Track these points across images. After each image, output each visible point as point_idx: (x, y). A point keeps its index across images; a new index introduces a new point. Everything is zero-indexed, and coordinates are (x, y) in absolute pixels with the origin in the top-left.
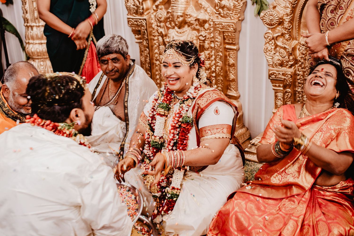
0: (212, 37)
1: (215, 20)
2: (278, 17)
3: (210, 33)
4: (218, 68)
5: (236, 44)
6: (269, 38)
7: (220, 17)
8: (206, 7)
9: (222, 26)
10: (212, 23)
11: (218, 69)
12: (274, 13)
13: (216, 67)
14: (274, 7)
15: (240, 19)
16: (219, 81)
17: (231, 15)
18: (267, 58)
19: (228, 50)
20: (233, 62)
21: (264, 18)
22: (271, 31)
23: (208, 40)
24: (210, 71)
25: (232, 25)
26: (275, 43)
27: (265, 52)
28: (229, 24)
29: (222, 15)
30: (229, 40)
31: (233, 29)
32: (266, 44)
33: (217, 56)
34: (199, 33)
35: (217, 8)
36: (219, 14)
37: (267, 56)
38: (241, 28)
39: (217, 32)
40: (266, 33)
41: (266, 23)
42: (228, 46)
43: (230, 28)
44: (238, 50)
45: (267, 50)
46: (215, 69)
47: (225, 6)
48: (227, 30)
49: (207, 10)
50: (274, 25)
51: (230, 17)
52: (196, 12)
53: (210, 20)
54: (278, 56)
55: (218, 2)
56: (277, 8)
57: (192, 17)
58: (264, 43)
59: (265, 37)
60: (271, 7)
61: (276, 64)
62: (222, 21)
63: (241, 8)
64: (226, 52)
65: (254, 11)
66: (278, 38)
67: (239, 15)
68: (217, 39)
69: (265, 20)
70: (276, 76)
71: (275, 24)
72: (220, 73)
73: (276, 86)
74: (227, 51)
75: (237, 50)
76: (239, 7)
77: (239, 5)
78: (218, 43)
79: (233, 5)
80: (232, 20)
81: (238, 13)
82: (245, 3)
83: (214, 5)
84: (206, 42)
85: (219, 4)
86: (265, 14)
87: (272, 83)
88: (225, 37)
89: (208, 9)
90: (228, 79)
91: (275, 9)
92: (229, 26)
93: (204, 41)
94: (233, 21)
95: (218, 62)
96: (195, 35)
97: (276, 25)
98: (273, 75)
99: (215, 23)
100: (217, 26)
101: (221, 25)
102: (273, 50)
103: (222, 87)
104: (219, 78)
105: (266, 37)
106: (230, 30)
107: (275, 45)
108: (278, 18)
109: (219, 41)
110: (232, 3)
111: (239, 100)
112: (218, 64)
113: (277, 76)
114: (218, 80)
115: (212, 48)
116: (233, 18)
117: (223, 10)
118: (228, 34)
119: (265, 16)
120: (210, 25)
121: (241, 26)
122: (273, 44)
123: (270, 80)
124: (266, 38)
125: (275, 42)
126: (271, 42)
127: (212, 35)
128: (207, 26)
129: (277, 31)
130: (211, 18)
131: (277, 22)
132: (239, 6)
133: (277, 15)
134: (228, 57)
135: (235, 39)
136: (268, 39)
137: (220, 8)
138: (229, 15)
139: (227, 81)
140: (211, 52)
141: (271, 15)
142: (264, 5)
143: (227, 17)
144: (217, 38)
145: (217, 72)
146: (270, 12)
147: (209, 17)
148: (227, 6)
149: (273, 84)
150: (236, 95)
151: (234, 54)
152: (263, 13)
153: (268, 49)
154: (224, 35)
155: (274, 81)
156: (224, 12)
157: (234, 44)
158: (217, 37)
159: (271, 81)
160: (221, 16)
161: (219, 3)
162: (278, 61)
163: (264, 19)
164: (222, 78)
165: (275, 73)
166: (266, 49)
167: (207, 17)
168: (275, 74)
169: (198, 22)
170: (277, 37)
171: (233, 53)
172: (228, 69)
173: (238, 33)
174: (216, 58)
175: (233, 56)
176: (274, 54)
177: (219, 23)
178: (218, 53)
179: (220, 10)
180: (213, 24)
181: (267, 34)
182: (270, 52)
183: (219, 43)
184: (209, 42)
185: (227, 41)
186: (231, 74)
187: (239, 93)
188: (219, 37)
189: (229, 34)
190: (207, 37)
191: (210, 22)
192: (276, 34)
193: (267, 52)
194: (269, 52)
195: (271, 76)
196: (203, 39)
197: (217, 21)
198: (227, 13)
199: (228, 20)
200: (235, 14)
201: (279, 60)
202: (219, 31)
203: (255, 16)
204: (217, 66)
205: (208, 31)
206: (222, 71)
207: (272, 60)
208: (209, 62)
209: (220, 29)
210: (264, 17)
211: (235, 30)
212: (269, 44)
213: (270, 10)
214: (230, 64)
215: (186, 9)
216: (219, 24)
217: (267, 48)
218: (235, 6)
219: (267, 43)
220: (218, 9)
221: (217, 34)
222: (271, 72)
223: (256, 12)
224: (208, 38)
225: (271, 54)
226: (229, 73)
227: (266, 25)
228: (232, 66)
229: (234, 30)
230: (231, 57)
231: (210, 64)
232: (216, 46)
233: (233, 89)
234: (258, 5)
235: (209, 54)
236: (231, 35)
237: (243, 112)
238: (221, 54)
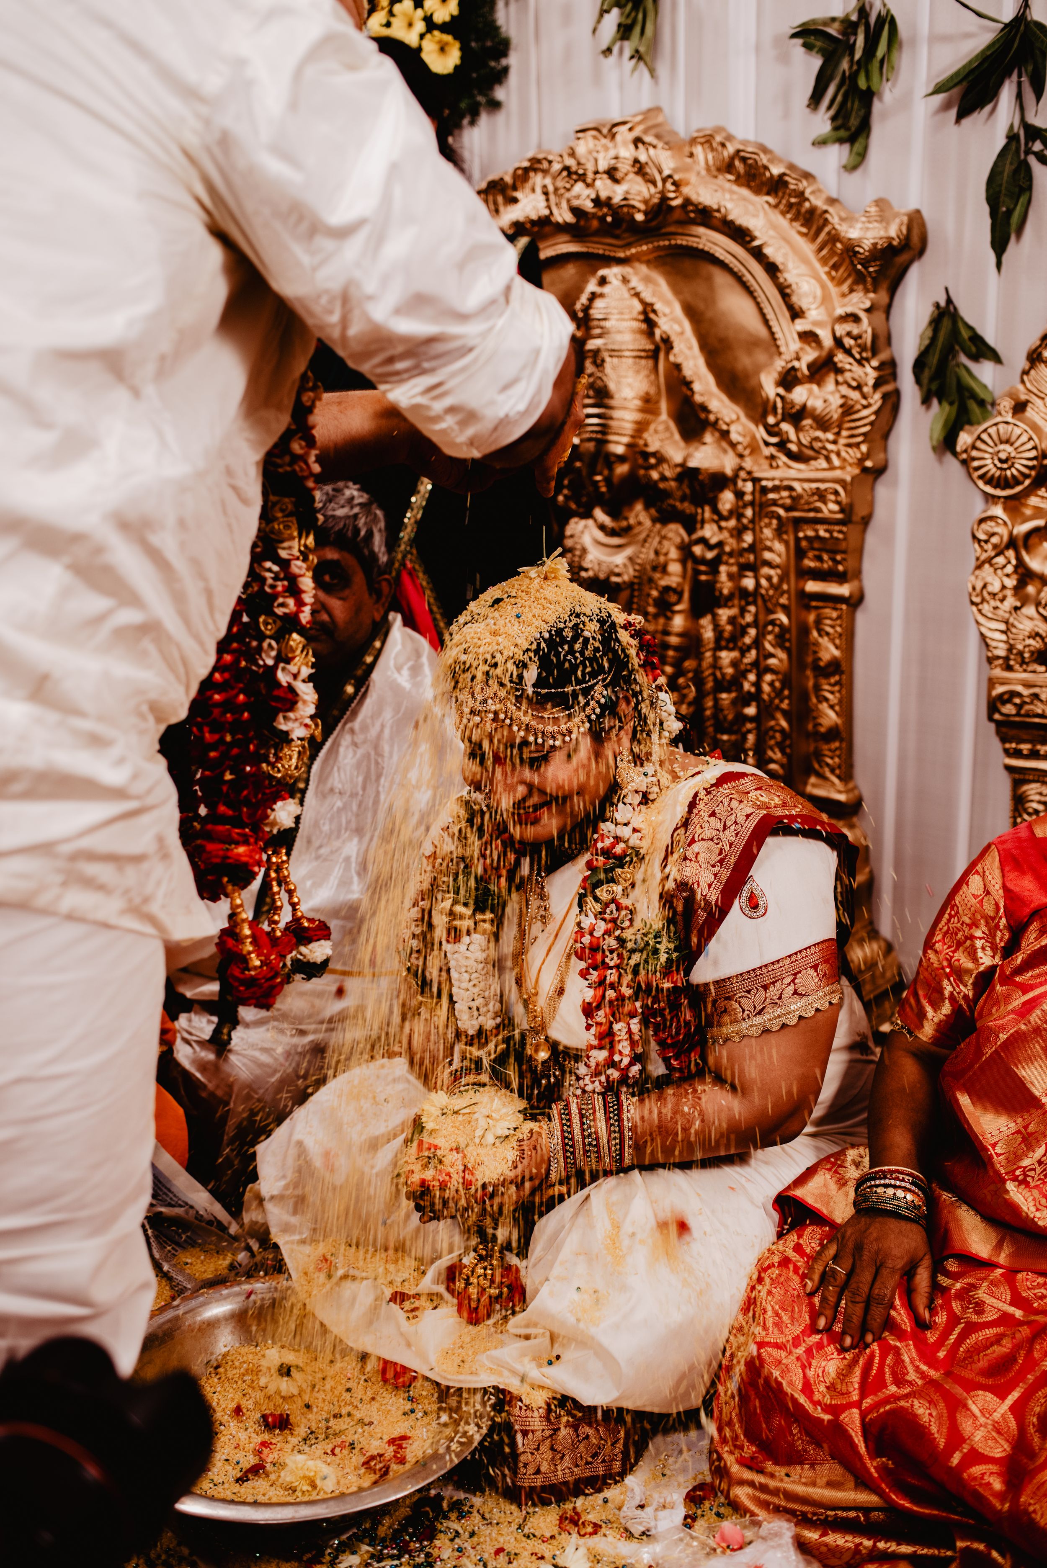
0: (745, 545)
1: (763, 472)
2: (1035, 448)
3: (738, 533)
4: (768, 677)
5: (849, 575)
6: (995, 540)
7: (784, 459)
8: (727, 420)
9: (790, 497)
10: (749, 487)
11: (771, 684)
12: (1017, 431)
13: (760, 677)
14: (1020, 408)
15: (869, 464)
16: (773, 737)
17: (830, 447)
18: (984, 630)
19: (814, 604)
20: (836, 653)
21: (974, 453)
22: (1005, 509)
23: (732, 561)
24: (733, 695)
25: (836, 493)
26: (1021, 563)
27: (973, 603)
28: (822, 486)
29: (793, 447)
30: (819, 559)
31: (834, 507)
32: (979, 567)
33: (765, 626)
34: (690, 530)
35: (771, 420)
36: (782, 446)
37: (981, 620)
38: (872, 504)
39: (768, 525)
40: (982, 521)
41: (981, 477)
42: (812, 586)
43: (825, 503)
44: (856, 601)
45: (985, 593)
46: (757, 684)
47: (804, 406)
48: (812, 515)
49: (727, 432)
50: (1018, 483)
51: (828, 459)
52: (682, 444)
53: (743, 474)
54: (1031, 619)
55: (778, 395)
56: (1030, 412)
57: (665, 466)
58: (973, 563)
59: (974, 537)
60: (1006, 404)
61: (1021, 653)
62: (792, 473)
63: (873, 418)
64: (804, 613)
65: (932, 430)
66: (1033, 540)
67: (864, 448)
68: (767, 555)
69: (976, 464)
70: (1019, 707)
71: (1021, 478)
72: (777, 701)
73: (1018, 754)
74: (808, 608)
75: (852, 601)
76: (865, 413)
77: (864, 402)
78: (772, 572)
79: (842, 406)
80: (832, 468)
81: (860, 439)
82: (893, 399)
83: (760, 410)
84: (723, 569)
85: (779, 405)
86: (979, 438)
87: (1003, 740)
88: (804, 544)
89: (733, 428)
90: (810, 727)
91: (1020, 416)
92: (821, 495)
93: (714, 565)
94: (838, 474)
95: (772, 656)
96: (678, 540)
97: (1027, 482)
98: (1009, 701)
99: (764, 483)
100: (771, 496)
101: (785, 494)
102: (1009, 593)
103: (785, 760)
104: (772, 723)
105: (982, 537)
106: (826, 513)
107: (1020, 571)
108: (1033, 453)
109: (777, 560)
110: (837, 396)
111: (855, 820)
112: (772, 661)
113: (1027, 707)
114: (766, 732)
115: (744, 593)
116: (836, 462)
117: (798, 429)
118: (817, 531)
119: (979, 444)
120: (739, 495)
121: (873, 497)
122: (1009, 569)
123: (992, 726)
124: (979, 541)
125: (1019, 558)
126: (1001, 560)
127: (748, 538)
128: (727, 499)
129: (1028, 512)
130: (744, 465)
131: (1030, 468)
132: (865, 407)
133: (1031, 439)
134: (815, 634)
135: (844, 552)
136: (989, 547)
137: (783, 420)
138: (824, 448)
139: (808, 735)
140: (743, 611)
141: (1004, 438)
142: (973, 406)
143: (815, 459)
144: (770, 549)
145: (765, 697)
146: (1001, 427)
147: (737, 460)
148: (814, 409)
149: (1007, 746)
150: (842, 797)
151: (839, 617)
152: (970, 433)
153: (990, 588)
154: (801, 535)
155: (1012, 732)
156: (801, 435)
157: (841, 578)
158: (768, 543)
159: (998, 733)
160: (791, 455)
161: (778, 400)
162: (1031, 642)
163: (974, 459)
164: (784, 724)
165: (1019, 695)
166: (978, 588)
167: (728, 463)
168: (1017, 701)
169: (691, 487)
170: (1029, 534)
171: (834, 614)
172: (811, 683)
173: (860, 527)
174: (764, 636)
175: (833, 627)
176: (1016, 609)
177: (777, 483)
178: (773, 612)
179: (785, 427)
180: (753, 493)
181: (984, 526)
182: (998, 604)
183: (779, 571)
184: (734, 569)
185: (809, 563)
186: (824, 706)
187: (855, 788)
188: (779, 546)
189: (822, 533)
190: (727, 549)
191: (740, 483)
192: (1024, 521)
193: (983, 600)
194: (993, 603)
195: (999, 705)
196: (710, 555)
197: (770, 475)
198: (817, 439)
199: (817, 468)
200: (849, 445)
201: (1038, 634)
202: (779, 517)
203: (934, 449)
204: (769, 670)
205: (732, 523)
206: (786, 692)
207: (1003, 637)
208: (735, 654)
209: (781, 512)
210: (974, 447)
211: (847, 510)
212: (991, 565)
213: (999, 419)
214: (822, 664)
215: (641, 428)
216: (776, 489)
217: (985, 586)
218: (848, 409)
219: (983, 563)
220: (777, 424)
221: (768, 533)
222: (1000, 689)
223: (938, 433)
224: (731, 554)
225: (1000, 612)
226: (814, 700)
227: (980, 483)
228: (831, 669)
229: (842, 511)
230: (828, 634)
231: (734, 664)
232: (764, 582)
233: (832, 771)
234: (946, 407)
235: (732, 620)
236: (827, 535)
237: (871, 872)
238: (784, 619)
